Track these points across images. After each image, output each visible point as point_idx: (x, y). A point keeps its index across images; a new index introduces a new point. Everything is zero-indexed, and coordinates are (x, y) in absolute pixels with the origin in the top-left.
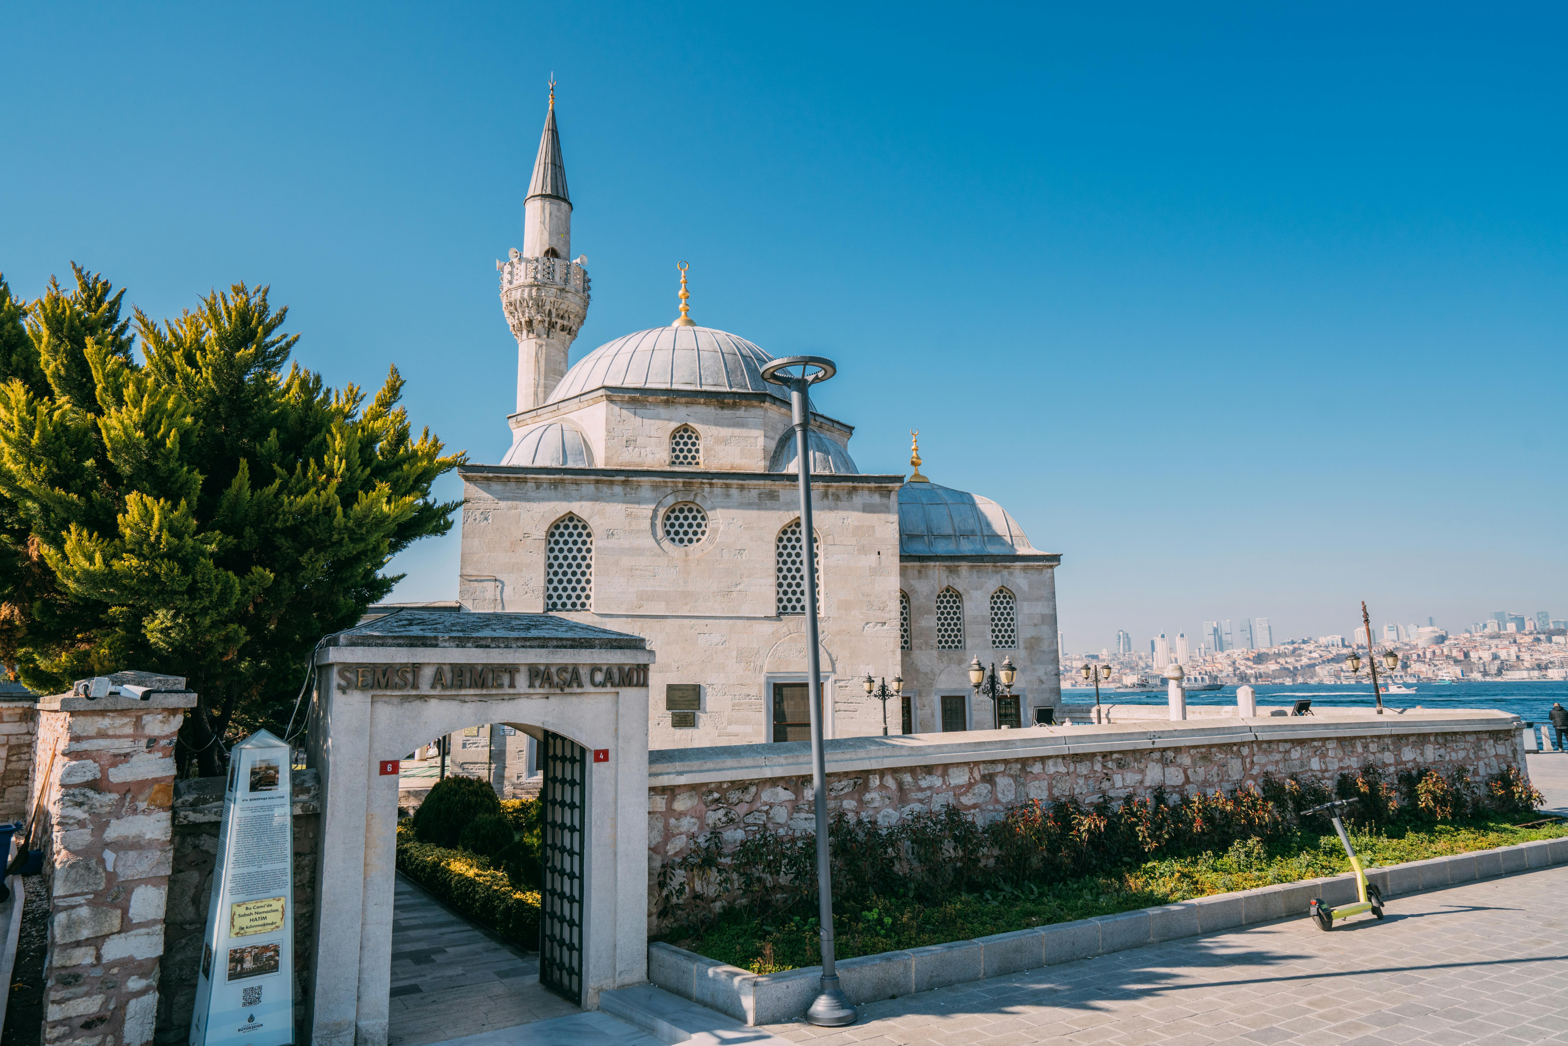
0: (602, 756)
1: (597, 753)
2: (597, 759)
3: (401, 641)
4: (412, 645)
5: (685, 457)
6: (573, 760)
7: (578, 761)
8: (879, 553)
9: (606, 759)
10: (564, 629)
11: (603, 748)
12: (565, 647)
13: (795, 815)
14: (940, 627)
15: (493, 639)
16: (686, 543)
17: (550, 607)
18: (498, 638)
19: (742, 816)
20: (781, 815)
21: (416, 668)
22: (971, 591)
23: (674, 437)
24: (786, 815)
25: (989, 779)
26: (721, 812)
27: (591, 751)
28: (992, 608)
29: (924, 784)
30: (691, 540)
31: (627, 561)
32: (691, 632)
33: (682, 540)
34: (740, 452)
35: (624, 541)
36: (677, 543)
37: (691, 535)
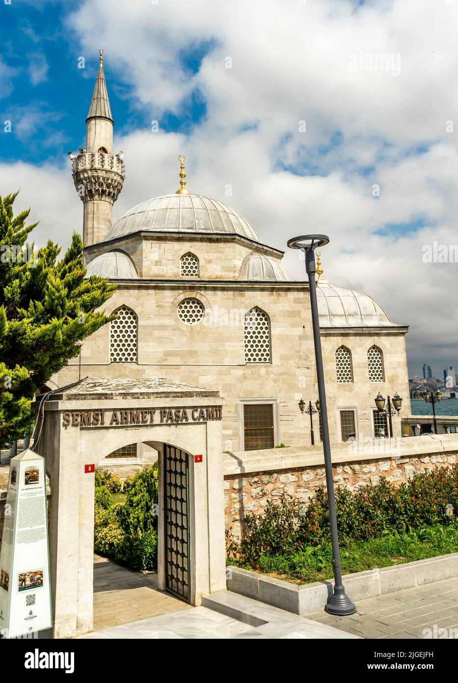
0: (199, 459)
1: (197, 457)
2: (197, 461)
3: (94, 397)
4: (100, 398)
5: (189, 271)
6: (181, 461)
7: (184, 461)
8: (304, 327)
9: (201, 461)
10: (175, 386)
11: (199, 454)
12: (178, 397)
13: (298, 490)
14: (338, 369)
15: (141, 394)
16: (191, 322)
17: (112, 361)
18: (144, 393)
19: (270, 491)
20: (291, 490)
21: (101, 411)
22: (356, 348)
23: (183, 260)
24: (293, 490)
25: (401, 466)
26: (260, 489)
27: (192, 456)
28: (369, 358)
29: (365, 470)
30: (194, 320)
31: (156, 333)
32: (196, 374)
33: (188, 320)
34: (222, 268)
35: (156, 322)
36: (186, 322)
37: (194, 317)
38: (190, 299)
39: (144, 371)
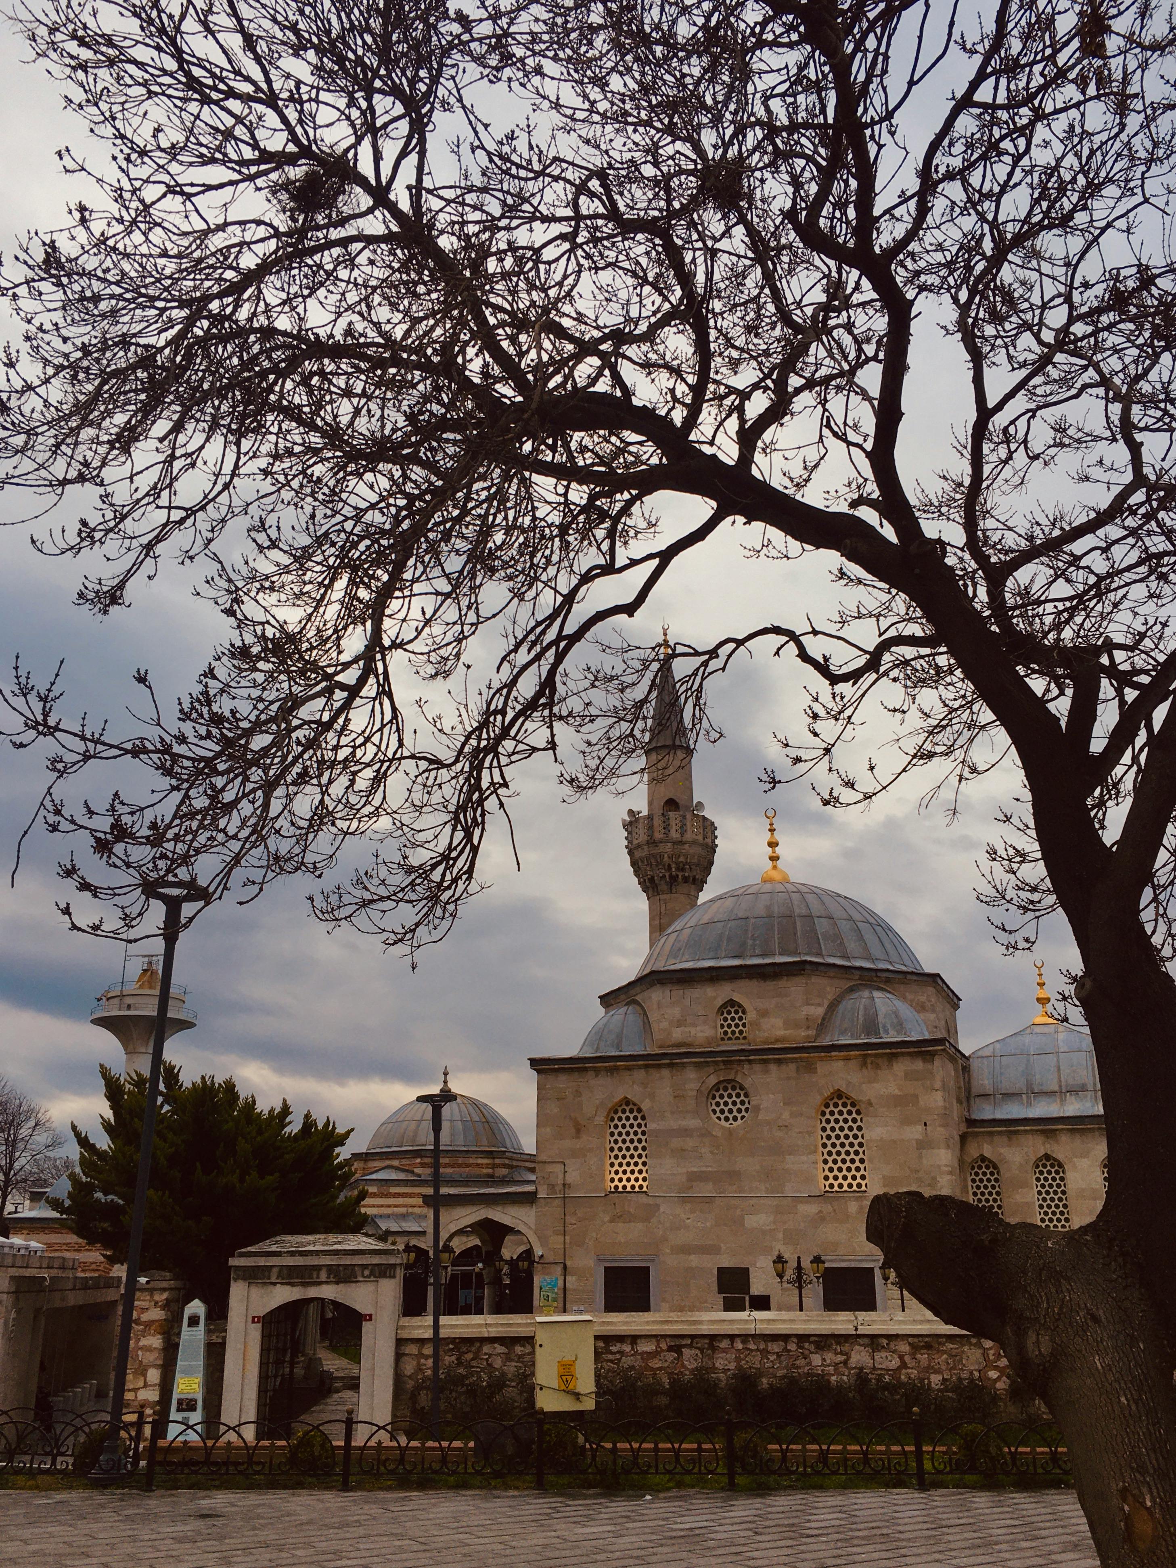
1: (365, 1316)
2: (365, 1320)
4: (268, 1256)
5: (734, 1033)
8: (925, 1124)
9: (370, 1319)
11: (368, 1313)
16: (731, 1121)
17: (613, 1190)
18: (313, 1251)
21: (268, 1268)
22: (1073, 1160)
23: (722, 1013)
27: (362, 1314)
30: (735, 1119)
31: (676, 1143)
32: (738, 1212)
33: (727, 1119)
34: (785, 1023)
35: (673, 1123)
36: (723, 1122)
37: (735, 1113)
38: (729, 1081)
39: (658, 1206)
